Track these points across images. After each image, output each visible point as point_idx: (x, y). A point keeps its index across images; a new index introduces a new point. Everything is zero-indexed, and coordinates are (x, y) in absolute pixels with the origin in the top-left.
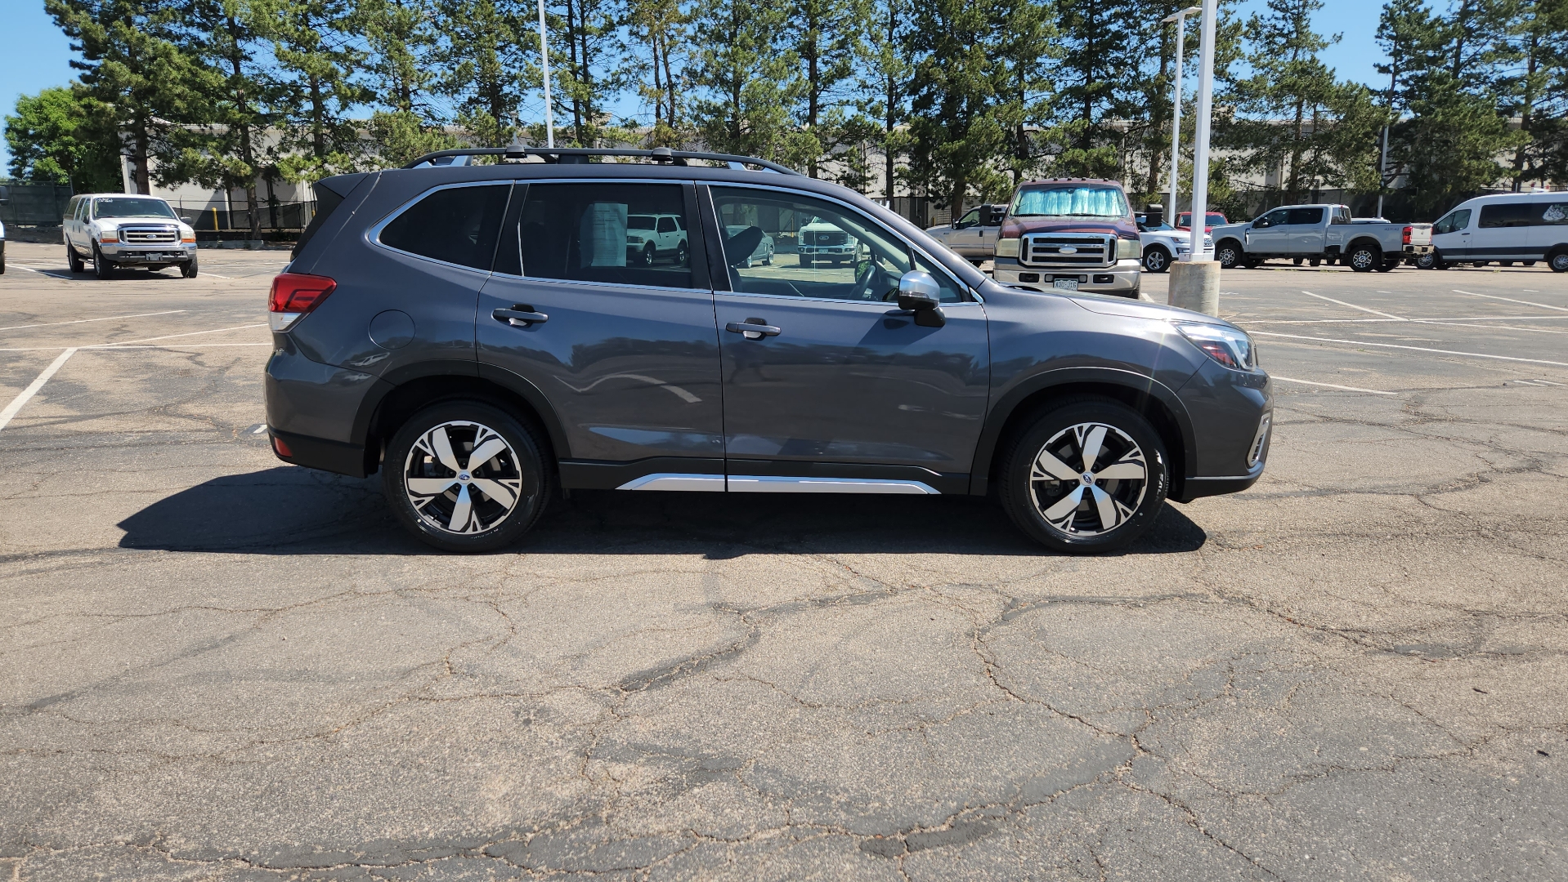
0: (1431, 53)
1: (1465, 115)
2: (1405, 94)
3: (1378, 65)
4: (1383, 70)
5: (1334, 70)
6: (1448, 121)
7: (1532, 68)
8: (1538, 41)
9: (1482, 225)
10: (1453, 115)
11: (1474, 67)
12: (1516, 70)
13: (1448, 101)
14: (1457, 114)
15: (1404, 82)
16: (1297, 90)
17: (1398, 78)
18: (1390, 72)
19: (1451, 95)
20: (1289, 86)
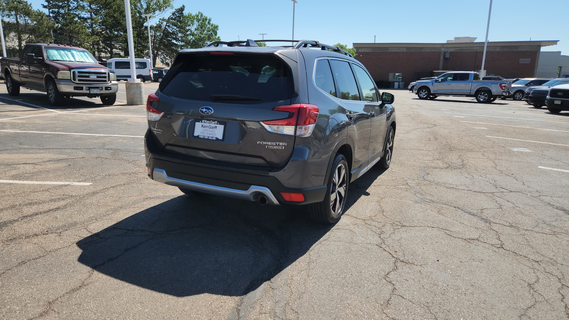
0: (61, 4)
1: (80, 28)
2: (53, 17)
3: (43, 5)
4: (45, 7)
5: (31, 4)
6: (74, 30)
7: (91, 15)
8: (91, 6)
9: (116, 68)
10: (76, 28)
11: (76, 11)
12: (87, 15)
13: (72, 22)
14: (77, 27)
15: (52, 13)
16: (18, 10)
17: (51, 11)
18: (47, 8)
19: (73, 20)
20: (14, 7)
